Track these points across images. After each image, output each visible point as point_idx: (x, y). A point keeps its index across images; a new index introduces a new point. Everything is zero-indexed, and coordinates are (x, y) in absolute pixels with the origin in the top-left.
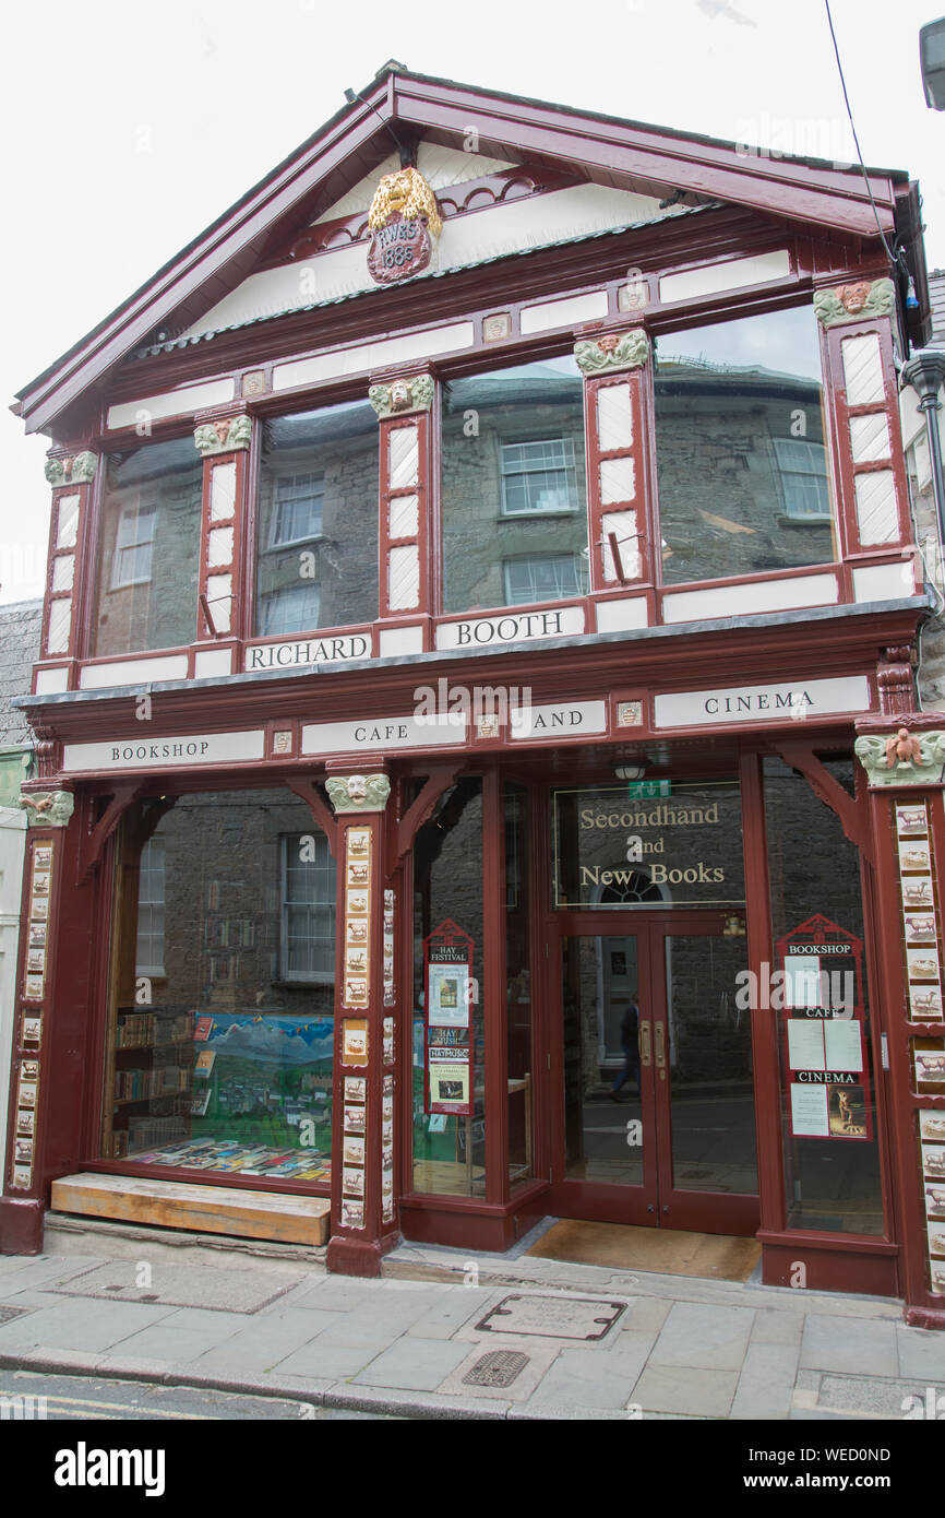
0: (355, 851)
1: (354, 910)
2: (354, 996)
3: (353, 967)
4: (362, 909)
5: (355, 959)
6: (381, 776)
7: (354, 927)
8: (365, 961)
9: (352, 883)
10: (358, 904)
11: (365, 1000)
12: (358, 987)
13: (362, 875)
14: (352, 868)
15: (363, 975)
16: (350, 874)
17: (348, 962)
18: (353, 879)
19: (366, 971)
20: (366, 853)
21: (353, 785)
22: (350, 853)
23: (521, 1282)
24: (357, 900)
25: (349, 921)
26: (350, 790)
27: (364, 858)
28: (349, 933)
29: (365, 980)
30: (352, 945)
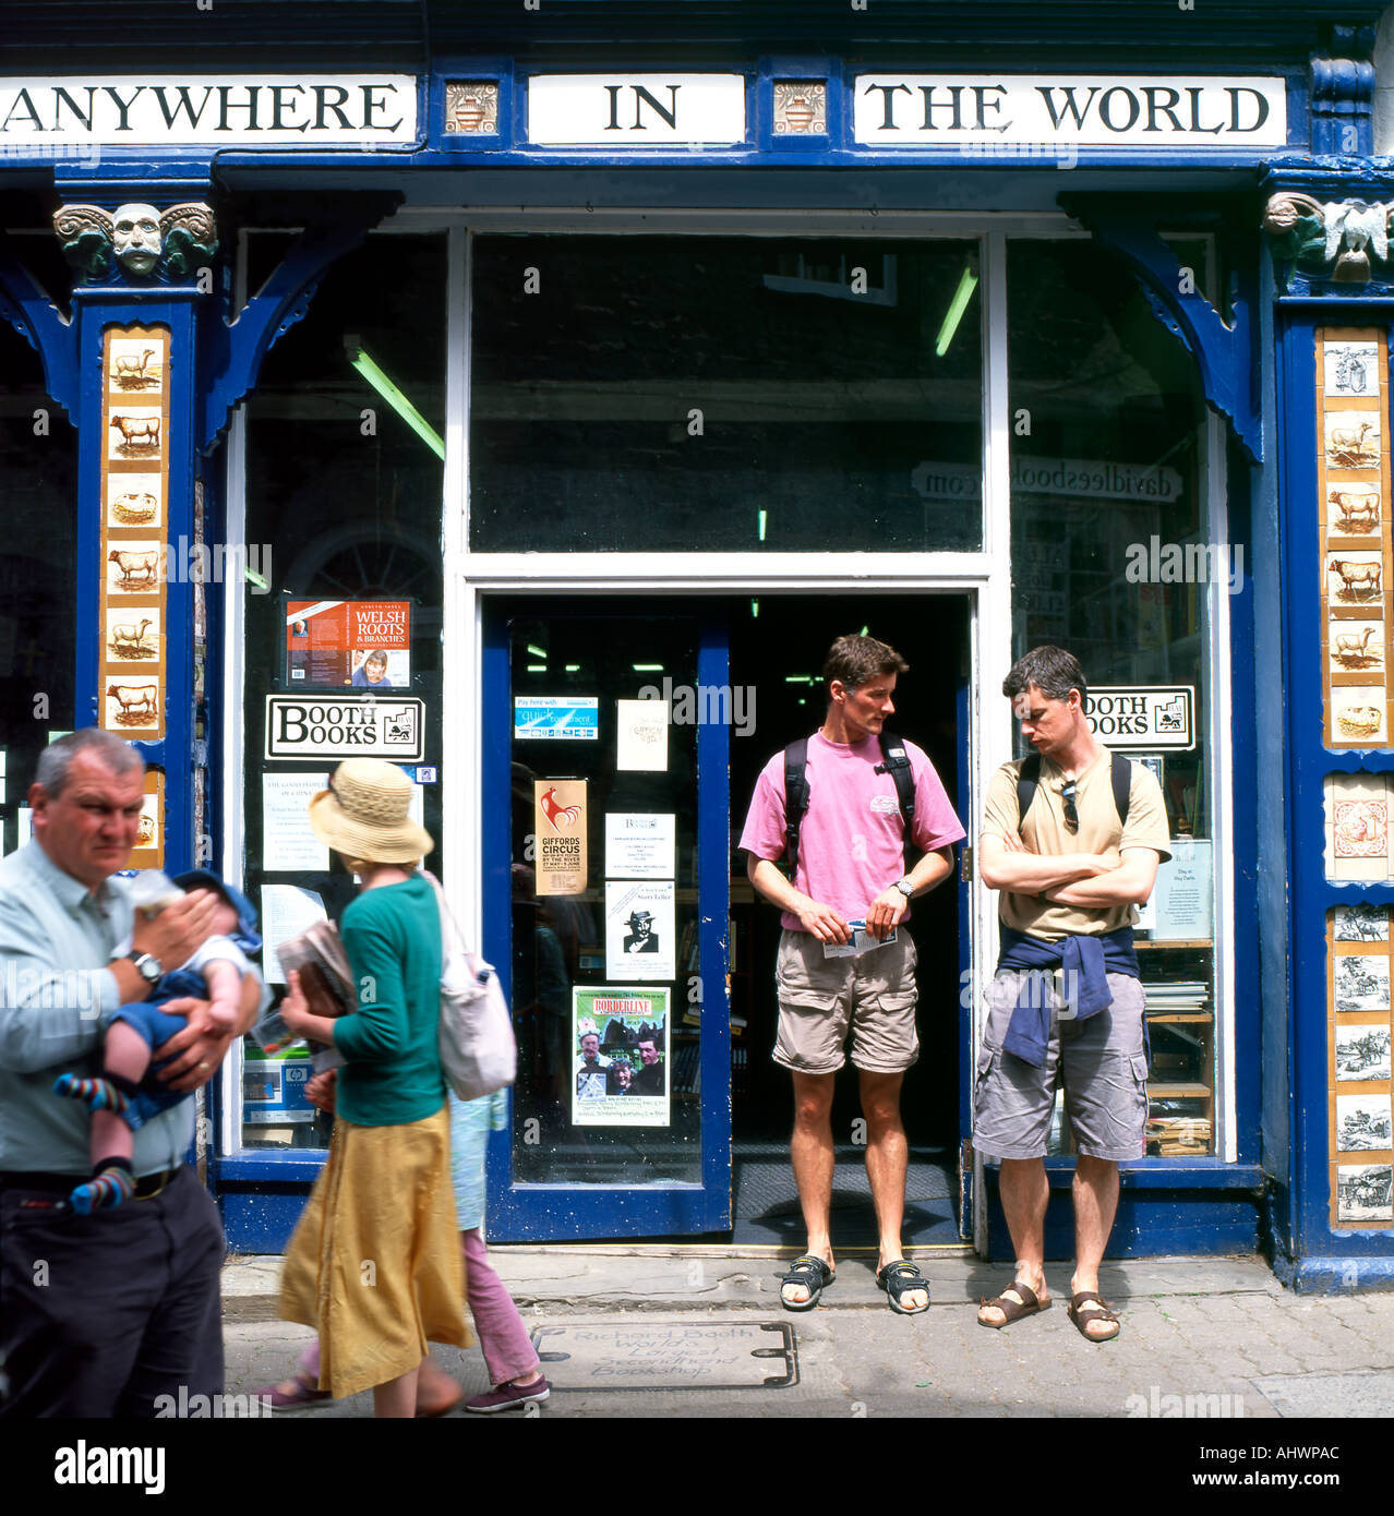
0: (128, 383)
1: (124, 519)
2: (126, 718)
3: (123, 651)
4: (145, 517)
5: (129, 632)
6: (203, 207)
7: (126, 560)
8: (154, 637)
9: (119, 457)
10: (137, 506)
11: (155, 726)
12: (137, 696)
13: (146, 439)
14: (118, 422)
15: (149, 670)
16: (113, 438)
17: (110, 639)
18: (123, 449)
19: (157, 658)
20: (157, 390)
21: (127, 226)
22: (114, 388)
23: (531, 1304)
24: (133, 497)
25: (112, 546)
26: (118, 236)
27: (149, 400)
28: (112, 574)
29: (154, 680)
30: (117, 602)
